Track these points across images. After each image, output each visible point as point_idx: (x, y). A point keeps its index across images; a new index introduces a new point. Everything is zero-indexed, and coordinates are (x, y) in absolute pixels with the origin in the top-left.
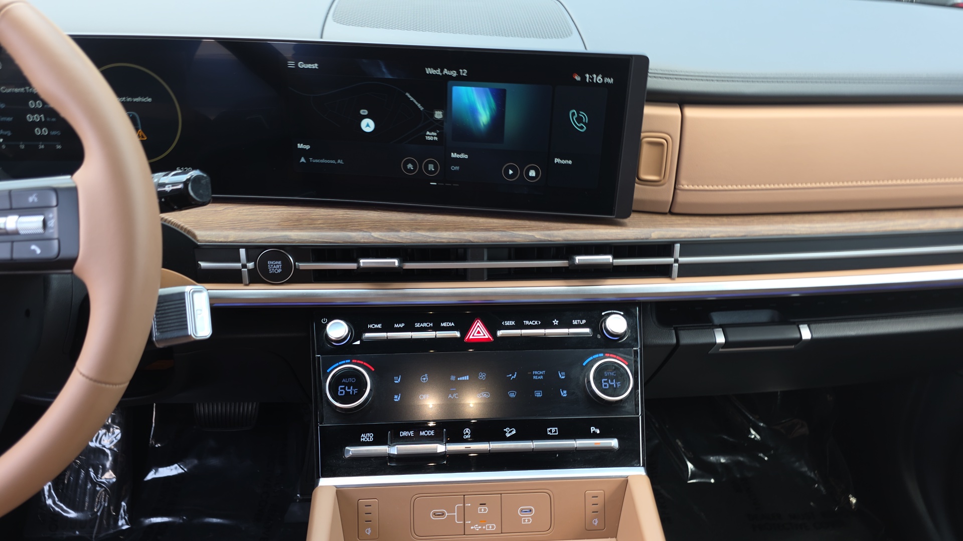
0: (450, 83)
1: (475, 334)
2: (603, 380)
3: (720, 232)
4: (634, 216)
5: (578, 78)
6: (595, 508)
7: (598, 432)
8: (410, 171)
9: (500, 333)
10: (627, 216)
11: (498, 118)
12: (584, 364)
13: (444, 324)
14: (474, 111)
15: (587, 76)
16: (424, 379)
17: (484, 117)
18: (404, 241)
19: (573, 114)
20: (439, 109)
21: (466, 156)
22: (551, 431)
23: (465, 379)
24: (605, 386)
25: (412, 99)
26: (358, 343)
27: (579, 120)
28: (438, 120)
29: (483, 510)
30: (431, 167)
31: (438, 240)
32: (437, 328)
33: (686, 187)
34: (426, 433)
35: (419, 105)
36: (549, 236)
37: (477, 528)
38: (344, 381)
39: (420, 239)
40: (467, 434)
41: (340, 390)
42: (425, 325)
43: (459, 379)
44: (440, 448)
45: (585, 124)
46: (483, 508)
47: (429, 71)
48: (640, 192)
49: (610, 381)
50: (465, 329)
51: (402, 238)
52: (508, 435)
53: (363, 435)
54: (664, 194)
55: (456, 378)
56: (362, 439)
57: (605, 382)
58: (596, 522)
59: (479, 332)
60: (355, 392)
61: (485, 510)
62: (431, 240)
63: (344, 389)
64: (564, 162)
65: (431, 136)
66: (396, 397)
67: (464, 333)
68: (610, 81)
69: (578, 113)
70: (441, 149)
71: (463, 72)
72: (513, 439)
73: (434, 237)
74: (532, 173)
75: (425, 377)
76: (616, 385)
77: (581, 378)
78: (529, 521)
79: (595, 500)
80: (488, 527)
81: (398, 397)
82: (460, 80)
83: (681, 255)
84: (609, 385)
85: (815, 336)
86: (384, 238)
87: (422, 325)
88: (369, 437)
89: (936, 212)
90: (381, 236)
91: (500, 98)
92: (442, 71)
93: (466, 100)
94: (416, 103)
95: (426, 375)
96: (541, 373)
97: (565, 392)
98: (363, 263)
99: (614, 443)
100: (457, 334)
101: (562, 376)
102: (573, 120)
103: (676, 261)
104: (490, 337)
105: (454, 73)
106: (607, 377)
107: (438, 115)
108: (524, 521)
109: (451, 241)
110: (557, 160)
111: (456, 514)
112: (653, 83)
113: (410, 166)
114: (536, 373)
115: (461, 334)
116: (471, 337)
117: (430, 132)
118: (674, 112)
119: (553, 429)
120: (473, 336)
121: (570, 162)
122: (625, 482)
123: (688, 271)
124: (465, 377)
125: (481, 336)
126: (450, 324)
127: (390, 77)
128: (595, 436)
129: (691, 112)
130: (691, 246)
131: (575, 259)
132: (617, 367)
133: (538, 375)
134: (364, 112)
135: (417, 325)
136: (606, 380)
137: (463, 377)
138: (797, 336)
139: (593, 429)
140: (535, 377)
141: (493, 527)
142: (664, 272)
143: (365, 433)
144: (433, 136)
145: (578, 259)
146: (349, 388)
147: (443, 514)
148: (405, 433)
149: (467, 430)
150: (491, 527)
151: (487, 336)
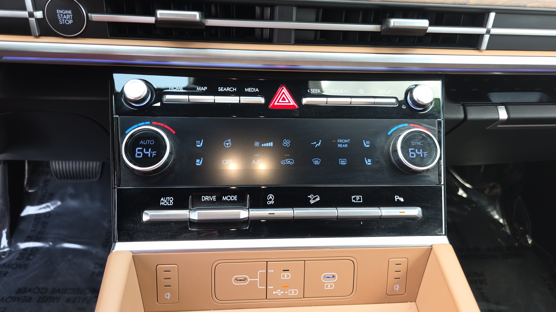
1: (280, 101)
2: (410, 149)
3: (536, 2)
6: (397, 275)
7: (402, 200)
9: (305, 101)
12: (389, 134)
13: (249, 90)
16: (227, 144)
22: (355, 199)
23: (269, 145)
24: (412, 155)
26: (159, 104)
29: (286, 276)
32: (240, 93)
34: (229, 198)
37: (279, 293)
38: (141, 142)
40: (271, 200)
41: (137, 152)
42: (229, 89)
43: (263, 145)
44: (243, 214)
46: (286, 274)
49: (417, 150)
50: (269, 96)
52: (312, 202)
53: (162, 199)
55: (260, 145)
56: (161, 203)
57: (412, 151)
58: (397, 288)
60: (153, 155)
61: (288, 276)
63: (142, 151)
66: (198, 161)
67: (269, 99)
72: (316, 205)
75: (228, 142)
76: (423, 154)
77: (386, 148)
78: (331, 286)
79: (398, 268)
80: (291, 292)
81: (200, 161)
83: (494, 26)
84: (417, 155)
87: (225, 89)
88: (169, 201)
95: (229, 140)
96: (345, 141)
97: (369, 160)
98: (160, 14)
99: (415, 212)
100: (261, 100)
101: (366, 144)
103: (488, 32)
104: (295, 105)
106: (415, 147)
108: (327, 286)
111: (258, 279)
114: (341, 141)
115: (266, 99)
116: (276, 104)
119: (358, 197)
120: (278, 102)
122: (430, 249)
123: (497, 44)
124: (269, 143)
125: (285, 103)
126: (254, 89)
128: (399, 204)
131: (389, 22)
132: (425, 138)
133: (343, 144)
135: (221, 89)
137: (267, 144)
139: (397, 198)
140: (339, 145)
141: (295, 292)
143: (165, 196)
145: (395, 22)
146: (147, 150)
147: (245, 279)
148: (207, 198)
149: (271, 196)
150: (294, 292)
151: (292, 103)
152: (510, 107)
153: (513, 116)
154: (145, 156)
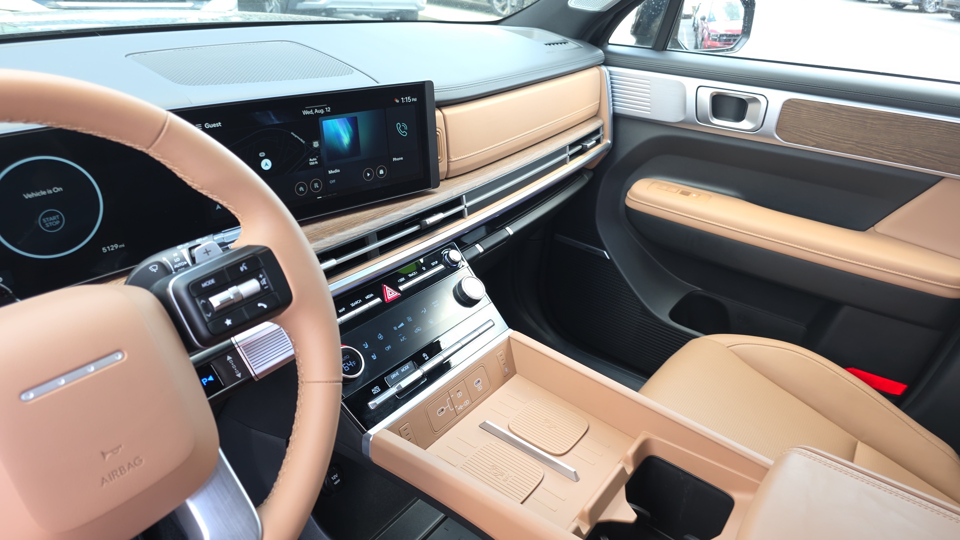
0: (320, 119)
3: (479, 182)
4: (441, 183)
5: (397, 101)
6: (504, 362)
8: (302, 192)
9: (401, 288)
10: (437, 186)
11: (355, 138)
13: (367, 297)
14: (339, 136)
15: (402, 98)
17: (346, 139)
18: (332, 244)
19: (399, 125)
20: (315, 140)
21: (339, 171)
25: (296, 136)
27: (403, 129)
28: (316, 149)
29: (460, 395)
30: (316, 185)
31: (352, 236)
32: (365, 302)
33: (453, 160)
34: (404, 369)
35: (301, 140)
36: (408, 211)
37: (461, 408)
39: (340, 239)
40: (426, 357)
41: (345, 367)
42: (357, 303)
44: (418, 373)
45: (406, 131)
46: (459, 393)
47: (305, 113)
48: (441, 167)
50: (380, 294)
51: (329, 242)
53: (373, 391)
55: (397, 328)
56: (374, 393)
58: (506, 370)
59: (391, 293)
60: (354, 364)
61: (460, 394)
62: (348, 237)
63: (346, 365)
64: (398, 159)
65: (313, 162)
66: (373, 356)
67: (382, 297)
68: (415, 100)
69: (401, 125)
70: (321, 170)
71: (328, 109)
73: (348, 235)
74: (381, 172)
75: (380, 336)
78: (481, 387)
79: (502, 358)
82: (327, 115)
83: (467, 201)
85: (514, 231)
86: (318, 247)
87: (355, 304)
88: (377, 390)
90: (315, 246)
91: (354, 123)
92: (314, 111)
93: (332, 130)
94: (299, 139)
95: (380, 334)
96: (436, 302)
100: (378, 300)
102: (399, 130)
103: (465, 206)
104: (398, 294)
105: (322, 112)
107: (316, 144)
108: (479, 389)
109: (359, 233)
110: (395, 159)
111: (449, 405)
112: (438, 96)
113: (301, 189)
114: (434, 303)
116: (388, 299)
117: (312, 158)
120: (389, 297)
121: (402, 158)
122: (508, 339)
123: (473, 209)
124: (401, 324)
126: (370, 295)
127: (278, 122)
130: (471, 195)
131: (425, 222)
133: (436, 304)
134: (262, 154)
135: (353, 305)
138: (507, 234)
140: (434, 306)
142: (462, 215)
143: (374, 388)
144: (314, 161)
146: (349, 363)
147: (442, 410)
148: (394, 376)
149: (424, 355)
150: (467, 403)
151: (396, 293)
152: (480, 243)
153: (485, 248)
154: (350, 367)
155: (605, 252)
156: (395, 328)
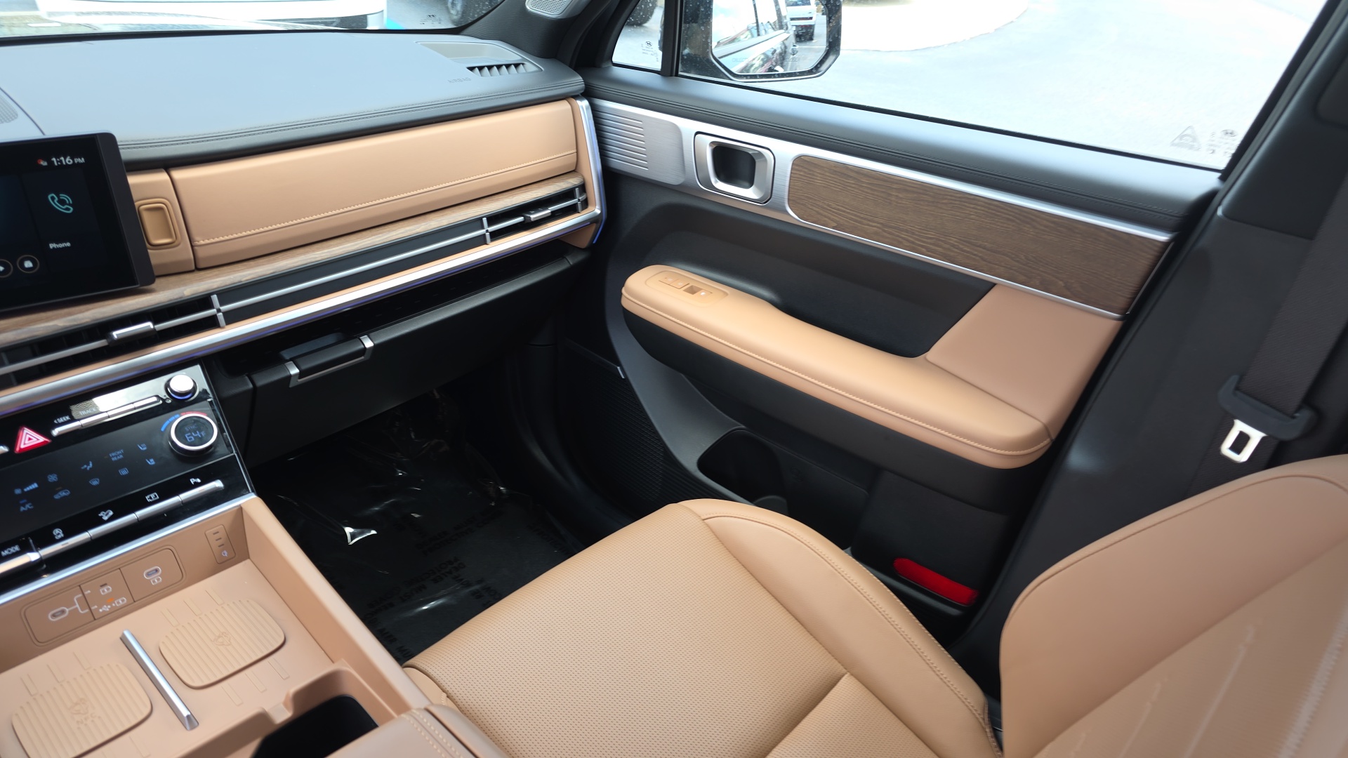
1: (27, 442)
2: (186, 435)
3: (250, 274)
4: (158, 281)
5: (44, 163)
6: (220, 542)
7: (199, 480)
9: (56, 432)
10: (153, 282)
12: (163, 429)
15: (54, 159)
19: (53, 198)
22: (151, 498)
23: (34, 487)
24: (190, 439)
27: (62, 202)
29: (106, 591)
33: (202, 242)
34: (9, 551)
36: (75, 320)
37: (106, 608)
40: (58, 534)
43: (25, 490)
44: (33, 557)
45: (69, 204)
46: (105, 588)
48: (155, 257)
49: (193, 433)
50: (11, 441)
52: (105, 518)
54: (183, 253)
55: (23, 490)
57: (188, 436)
58: (225, 554)
59: (30, 439)
61: (108, 589)
64: (61, 245)
67: (12, 444)
68: (82, 160)
69: (58, 197)
72: (111, 519)
74: (28, 264)
76: (201, 435)
77: (164, 443)
78: (158, 580)
79: (217, 536)
80: (118, 603)
83: (222, 304)
84: (195, 437)
85: (377, 342)
89: (428, 216)
96: (118, 453)
97: (152, 460)
99: (218, 484)
101: (143, 448)
102: (55, 204)
103: (219, 311)
104: (46, 440)
106: (190, 431)
108: (154, 582)
110: (52, 246)
111: (77, 606)
112: (126, 154)
114: (113, 454)
115: (8, 445)
116: (22, 447)
118: (161, 177)
119: (152, 496)
120: (25, 444)
121: (68, 244)
122: (240, 509)
123: (233, 317)
125: (34, 442)
128: (197, 485)
129: (179, 174)
130: (227, 294)
131: (113, 336)
132: (197, 420)
133: (116, 456)
136: (189, 434)
137: (31, 487)
138: (361, 347)
139: (192, 481)
140: (113, 459)
141: (123, 601)
142: (211, 323)
145: (116, 334)
147: (63, 612)
149: (57, 531)
150: (121, 601)
151: (42, 439)
152: (298, 360)
153: (304, 367)
155: (618, 368)
156: (18, 491)
